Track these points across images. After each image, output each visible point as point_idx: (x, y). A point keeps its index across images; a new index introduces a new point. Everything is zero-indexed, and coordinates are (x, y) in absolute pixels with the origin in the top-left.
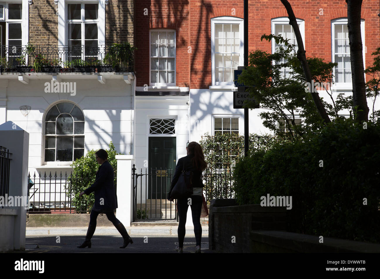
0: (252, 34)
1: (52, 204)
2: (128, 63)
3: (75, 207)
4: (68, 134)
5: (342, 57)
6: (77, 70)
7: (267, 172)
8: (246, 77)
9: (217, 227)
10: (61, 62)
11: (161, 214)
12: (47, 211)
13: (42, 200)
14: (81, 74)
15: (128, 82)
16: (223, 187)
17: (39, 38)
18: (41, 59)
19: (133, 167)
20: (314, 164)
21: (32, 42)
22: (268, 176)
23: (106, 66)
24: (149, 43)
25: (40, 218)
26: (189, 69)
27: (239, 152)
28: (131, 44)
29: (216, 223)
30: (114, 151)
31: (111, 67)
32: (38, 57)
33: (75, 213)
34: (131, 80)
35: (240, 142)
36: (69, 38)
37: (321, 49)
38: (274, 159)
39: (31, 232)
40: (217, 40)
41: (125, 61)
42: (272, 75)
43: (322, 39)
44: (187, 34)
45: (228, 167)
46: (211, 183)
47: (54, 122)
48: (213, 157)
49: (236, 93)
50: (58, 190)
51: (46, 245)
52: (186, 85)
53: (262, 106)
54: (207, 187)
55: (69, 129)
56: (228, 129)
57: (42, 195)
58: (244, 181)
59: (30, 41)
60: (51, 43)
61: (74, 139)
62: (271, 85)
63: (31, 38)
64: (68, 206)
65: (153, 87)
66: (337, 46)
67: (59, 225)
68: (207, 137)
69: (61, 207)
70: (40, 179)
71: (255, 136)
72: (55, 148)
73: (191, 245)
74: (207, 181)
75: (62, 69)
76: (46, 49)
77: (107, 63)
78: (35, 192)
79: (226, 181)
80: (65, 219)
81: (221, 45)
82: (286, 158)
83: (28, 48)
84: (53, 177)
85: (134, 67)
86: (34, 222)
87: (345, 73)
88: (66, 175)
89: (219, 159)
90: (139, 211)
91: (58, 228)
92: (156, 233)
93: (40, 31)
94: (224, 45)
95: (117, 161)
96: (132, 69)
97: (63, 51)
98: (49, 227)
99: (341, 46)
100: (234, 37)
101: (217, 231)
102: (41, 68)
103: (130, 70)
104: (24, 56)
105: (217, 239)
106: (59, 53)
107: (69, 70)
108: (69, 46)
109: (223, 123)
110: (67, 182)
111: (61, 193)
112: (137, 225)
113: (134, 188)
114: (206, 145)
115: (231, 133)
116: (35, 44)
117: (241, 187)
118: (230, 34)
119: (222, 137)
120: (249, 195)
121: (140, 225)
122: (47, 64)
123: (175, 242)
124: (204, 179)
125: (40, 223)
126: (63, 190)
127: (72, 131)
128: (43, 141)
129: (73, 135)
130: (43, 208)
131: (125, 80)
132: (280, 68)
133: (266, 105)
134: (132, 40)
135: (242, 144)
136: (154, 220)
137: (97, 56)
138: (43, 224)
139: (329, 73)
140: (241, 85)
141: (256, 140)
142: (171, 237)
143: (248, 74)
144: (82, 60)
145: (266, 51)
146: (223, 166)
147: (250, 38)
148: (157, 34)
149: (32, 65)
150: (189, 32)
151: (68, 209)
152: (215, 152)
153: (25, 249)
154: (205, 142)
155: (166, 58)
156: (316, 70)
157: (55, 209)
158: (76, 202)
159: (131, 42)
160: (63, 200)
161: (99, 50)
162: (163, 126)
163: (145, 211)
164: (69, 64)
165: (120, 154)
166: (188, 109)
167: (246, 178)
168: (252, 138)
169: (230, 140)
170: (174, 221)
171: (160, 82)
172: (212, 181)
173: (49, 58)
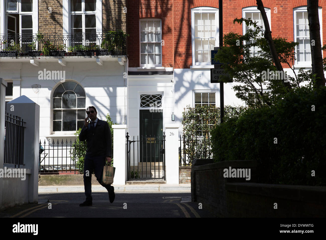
0: (226, 21)
1: (60, 167)
2: (122, 48)
3: (79, 169)
4: (72, 108)
5: (303, 40)
6: (79, 54)
7: (240, 134)
8: (221, 56)
9: (198, 183)
10: (66, 47)
11: (151, 174)
12: (56, 172)
13: (51, 163)
14: (82, 57)
15: (121, 63)
16: (203, 151)
17: (47, 28)
18: (49, 45)
19: (127, 135)
20: (280, 125)
21: (41, 31)
22: (241, 137)
23: (103, 50)
24: (139, 30)
25: (50, 178)
26: (172, 52)
27: (216, 121)
28: (124, 31)
29: (197, 179)
30: (111, 121)
31: (108, 51)
32: (46, 43)
33: (78, 174)
34: (124, 62)
35: (217, 112)
36: (72, 27)
37: (285, 33)
38: (245, 123)
39: (43, 190)
40: (196, 27)
41: (119, 46)
42: (243, 53)
43: (285, 25)
44: (171, 22)
45: (207, 134)
46: (193, 147)
47: (61, 98)
48: (194, 126)
49: (213, 70)
50: (64, 155)
51: (56, 200)
52: (171, 66)
53: (235, 81)
54: (189, 151)
55: (73, 104)
56: (206, 102)
57: (51, 159)
58: (220, 143)
59: (40, 30)
60: (57, 32)
61: (77, 112)
62: (242, 62)
63: (40, 27)
64: (73, 168)
65: (143, 68)
66: (298, 30)
67: (65, 184)
68: (189, 109)
69: (67, 169)
70: (49, 146)
71: (229, 107)
72: (62, 120)
73: (177, 199)
74: (189, 146)
75: (66, 53)
76: (52, 36)
77: (104, 48)
78: (45, 157)
79: (205, 146)
80: (70, 179)
81: (200, 31)
82: (256, 121)
83: (38, 36)
84: (60, 144)
85: (127, 51)
86: (44, 181)
87: (305, 53)
88: (71, 142)
89: (199, 128)
90: (132, 172)
91: (65, 186)
92: (147, 190)
93: (47, 21)
94: (203, 31)
95: (114, 130)
96: (125, 52)
97: (67, 38)
98: (57, 185)
99: (302, 30)
100: (211, 24)
101: (198, 186)
102: (49, 52)
103: (123, 53)
104: (35, 43)
105: (198, 193)
106: (63, 40)
107: (72, 54)
108: (72, 33)
109: (202, 97)
110: (72, 148)
111: (66, 157)
112: (130, 183)
113: (128, 152)
114: (188, 115)
115: (209, 105)
116: (44, 32)
117: (217, 149)
118: (208, 22)
119: (202, 108)
120: (225, 154)
121: (134, 183)
122: (54, 49)
123: (163, 197)
124: (186, 144)
125: (51, 182)
126: (69, 155)
127: (75, 105)
128: (51, 114)
129: (76, 108)
130: (52, 170)
131: (119, 62)
132: (250, 47)
133: (238, 79)
134: (125, 28)
135: (219, 115)
136: (145, 179)
137: (95, 42)
138: (53, 183)
139: (292, 51)
140: (217, 63)
141: (230, 111)
142: (160, 193)
143: (223, 53)
144: (83, 46)
145: (238, 33)
146: (202, 134)
147: (224, 25)
148: (145, 22)
149: (41, 50)
150: (173, 20)
151: (73, 170)
152: (196, 121)
153: (38, 202)
154: (187, 113)
155: (153, 43)
156: (281, 49)
157: (62, 171)
158: (80, 165)
159: (124, 30)
160: (69, 163)
161: (97, 37)
162: (151, 101)
163: (137, 172)
164: (72, 49)
165: (116, 124)
166: (172, 86)
167: (222, 141)
168: (227, 109)
169: (208, 111)
170: (162, 179)
171: (148, 63)
172: (193, 146)
173: (56, 44)
